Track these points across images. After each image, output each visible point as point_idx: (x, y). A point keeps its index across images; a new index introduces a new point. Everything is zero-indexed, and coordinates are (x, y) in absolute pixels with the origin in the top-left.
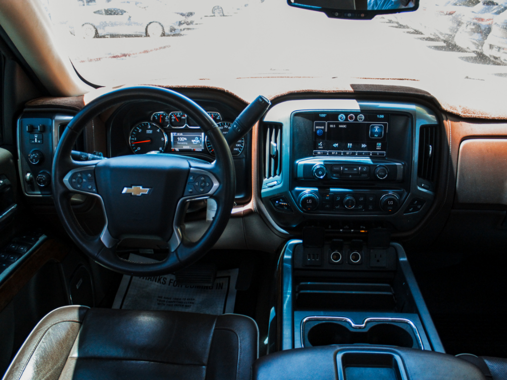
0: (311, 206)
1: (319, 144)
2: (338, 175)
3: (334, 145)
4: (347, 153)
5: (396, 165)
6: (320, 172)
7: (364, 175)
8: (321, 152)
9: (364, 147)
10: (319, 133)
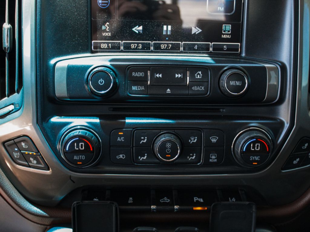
0: (83, 157)
1: (103, 28)
2: (143, 88)
3: (134, 29)
4: (163, 47)
5: (264, 68)
6: (100, 80)
7: (199, 88)
8: (108, 43)
9: (197, 33)
10: (102, 3)
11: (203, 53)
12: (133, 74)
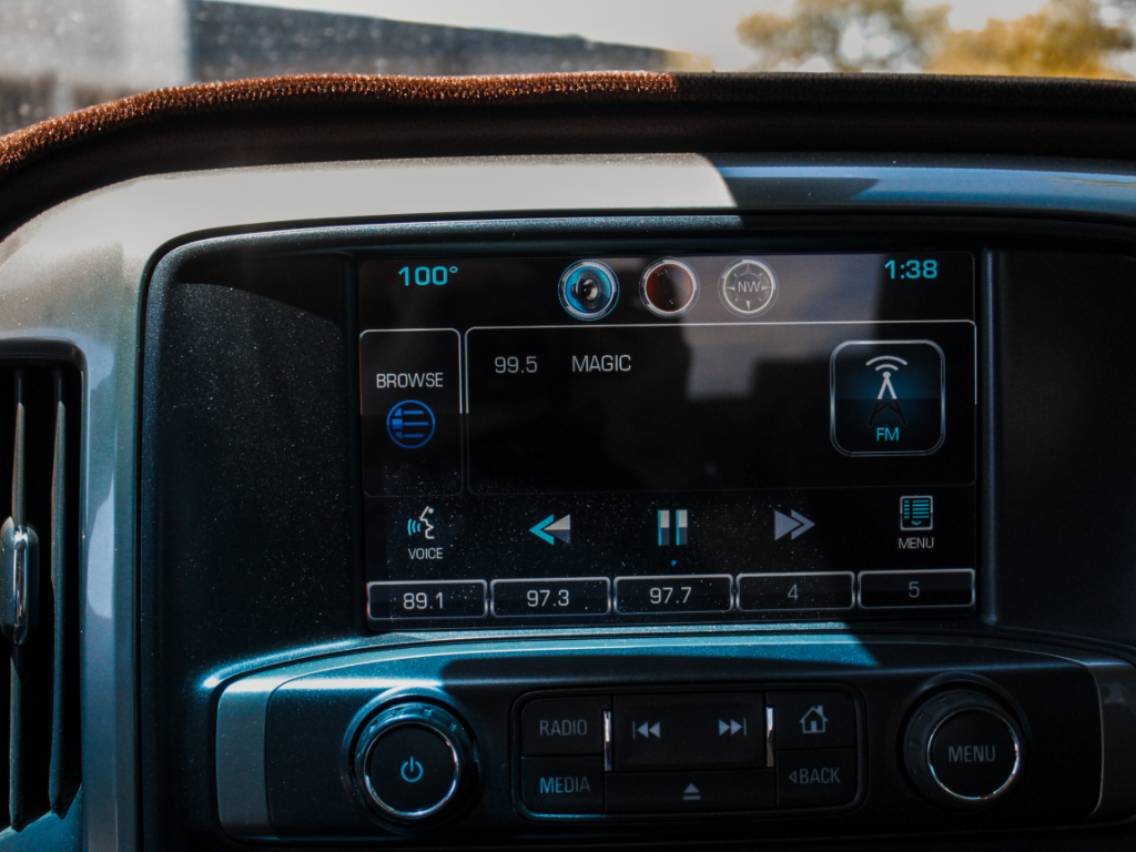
2: (584, 785)
3: (536, 530)
4: (656, 596)
6: (406, 763)
7: (817, 777)
8: (431, 590)
9: (794, 535)
10: (406, 430)
11: (825, 617)
12: (543, 727)
